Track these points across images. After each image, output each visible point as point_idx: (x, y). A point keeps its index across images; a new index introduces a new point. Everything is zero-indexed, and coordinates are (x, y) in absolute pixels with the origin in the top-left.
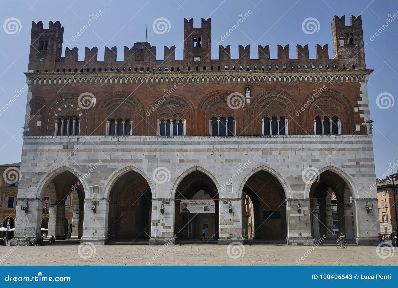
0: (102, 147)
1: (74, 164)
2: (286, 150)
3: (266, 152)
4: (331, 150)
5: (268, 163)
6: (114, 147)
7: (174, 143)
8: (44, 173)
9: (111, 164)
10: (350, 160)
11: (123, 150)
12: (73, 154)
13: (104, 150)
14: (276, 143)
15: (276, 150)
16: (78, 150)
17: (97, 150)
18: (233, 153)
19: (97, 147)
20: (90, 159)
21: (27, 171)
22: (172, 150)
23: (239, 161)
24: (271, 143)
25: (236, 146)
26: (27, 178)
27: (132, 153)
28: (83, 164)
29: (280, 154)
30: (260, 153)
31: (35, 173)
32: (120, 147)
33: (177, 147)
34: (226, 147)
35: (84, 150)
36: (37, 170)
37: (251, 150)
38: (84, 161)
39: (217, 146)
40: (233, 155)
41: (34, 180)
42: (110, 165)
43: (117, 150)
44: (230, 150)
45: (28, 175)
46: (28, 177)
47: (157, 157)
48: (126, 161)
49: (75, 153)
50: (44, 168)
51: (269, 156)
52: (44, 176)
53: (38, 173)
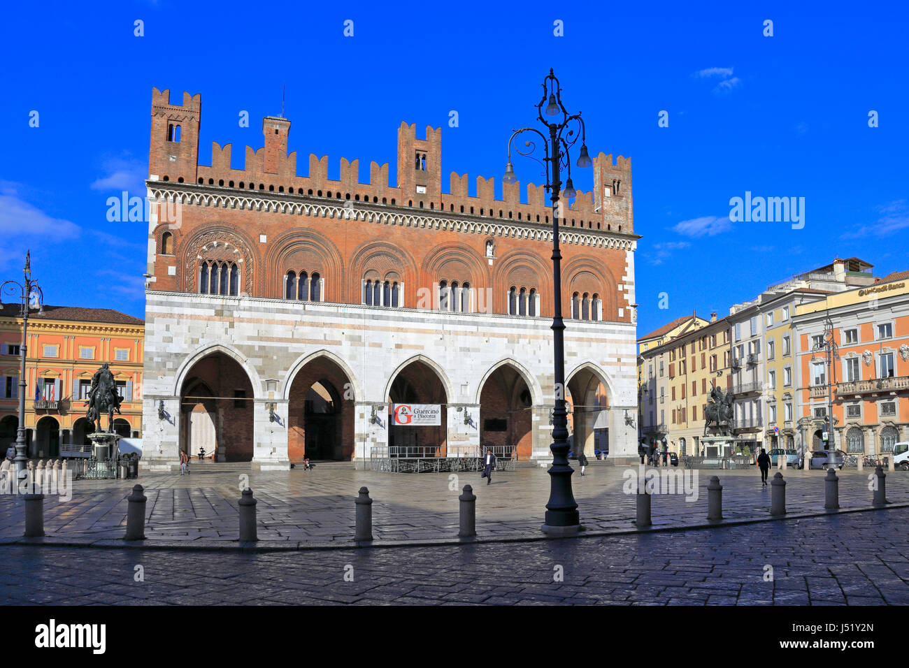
0: (279, 317)
1: (236, 343)
2: (536, 337)
3: (512, 340)
4: (590, 340)
5: (515, 355)
6: (298, 318)
7: (387, 318)
8: (186, 355)
9: (295, 345)
10: (610, 356)
11: (312, 324)
12: (232, 326)
13: (283, 322)
14: (525, 327)
15: (525, 337)
16: (241, 320)
17: (271, 322)
18: (469, 338)
19: (270, 316)
20: (260, 335)
21: (156, 349)
22: (387, 329)
23: (477, 350)
24: (519, 326)
25: (474, 328)
26: (157, 362)
27: (326, 330)
28: (250, 343)
29: (530, 343)
30: (506, 340)
31: (171, 354)
32: (307, 318)
33: (391, 324)
34: (460, 328)
35: (250, 321)
36: (174, 348)
37: (493, 335)
38: (250, 338)
39: (448, 327)
40: (470, 342)
41: (170, 365)
42: (293, 347)
43: (303, 323)
44: (465, 334)
45: (159, 356)
46: (159, 360)
47: (363, 338)
48: (316, 342)
49: (236, 324)
50: (186, 346)
51: (516, 345)
52: (187, 360)
53: (177, 355)
